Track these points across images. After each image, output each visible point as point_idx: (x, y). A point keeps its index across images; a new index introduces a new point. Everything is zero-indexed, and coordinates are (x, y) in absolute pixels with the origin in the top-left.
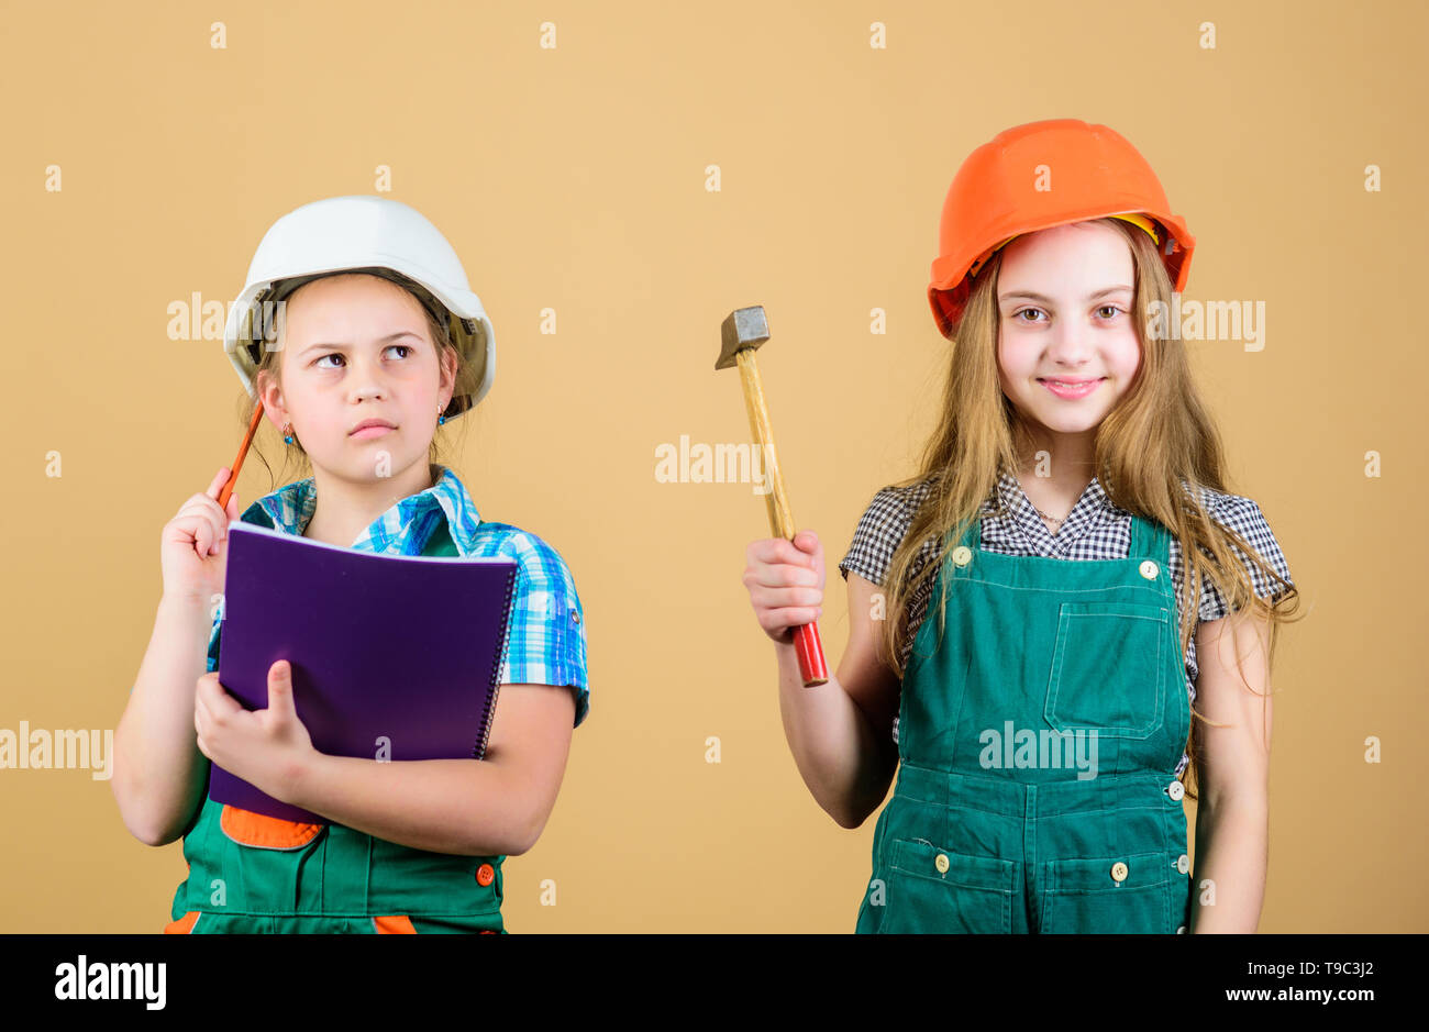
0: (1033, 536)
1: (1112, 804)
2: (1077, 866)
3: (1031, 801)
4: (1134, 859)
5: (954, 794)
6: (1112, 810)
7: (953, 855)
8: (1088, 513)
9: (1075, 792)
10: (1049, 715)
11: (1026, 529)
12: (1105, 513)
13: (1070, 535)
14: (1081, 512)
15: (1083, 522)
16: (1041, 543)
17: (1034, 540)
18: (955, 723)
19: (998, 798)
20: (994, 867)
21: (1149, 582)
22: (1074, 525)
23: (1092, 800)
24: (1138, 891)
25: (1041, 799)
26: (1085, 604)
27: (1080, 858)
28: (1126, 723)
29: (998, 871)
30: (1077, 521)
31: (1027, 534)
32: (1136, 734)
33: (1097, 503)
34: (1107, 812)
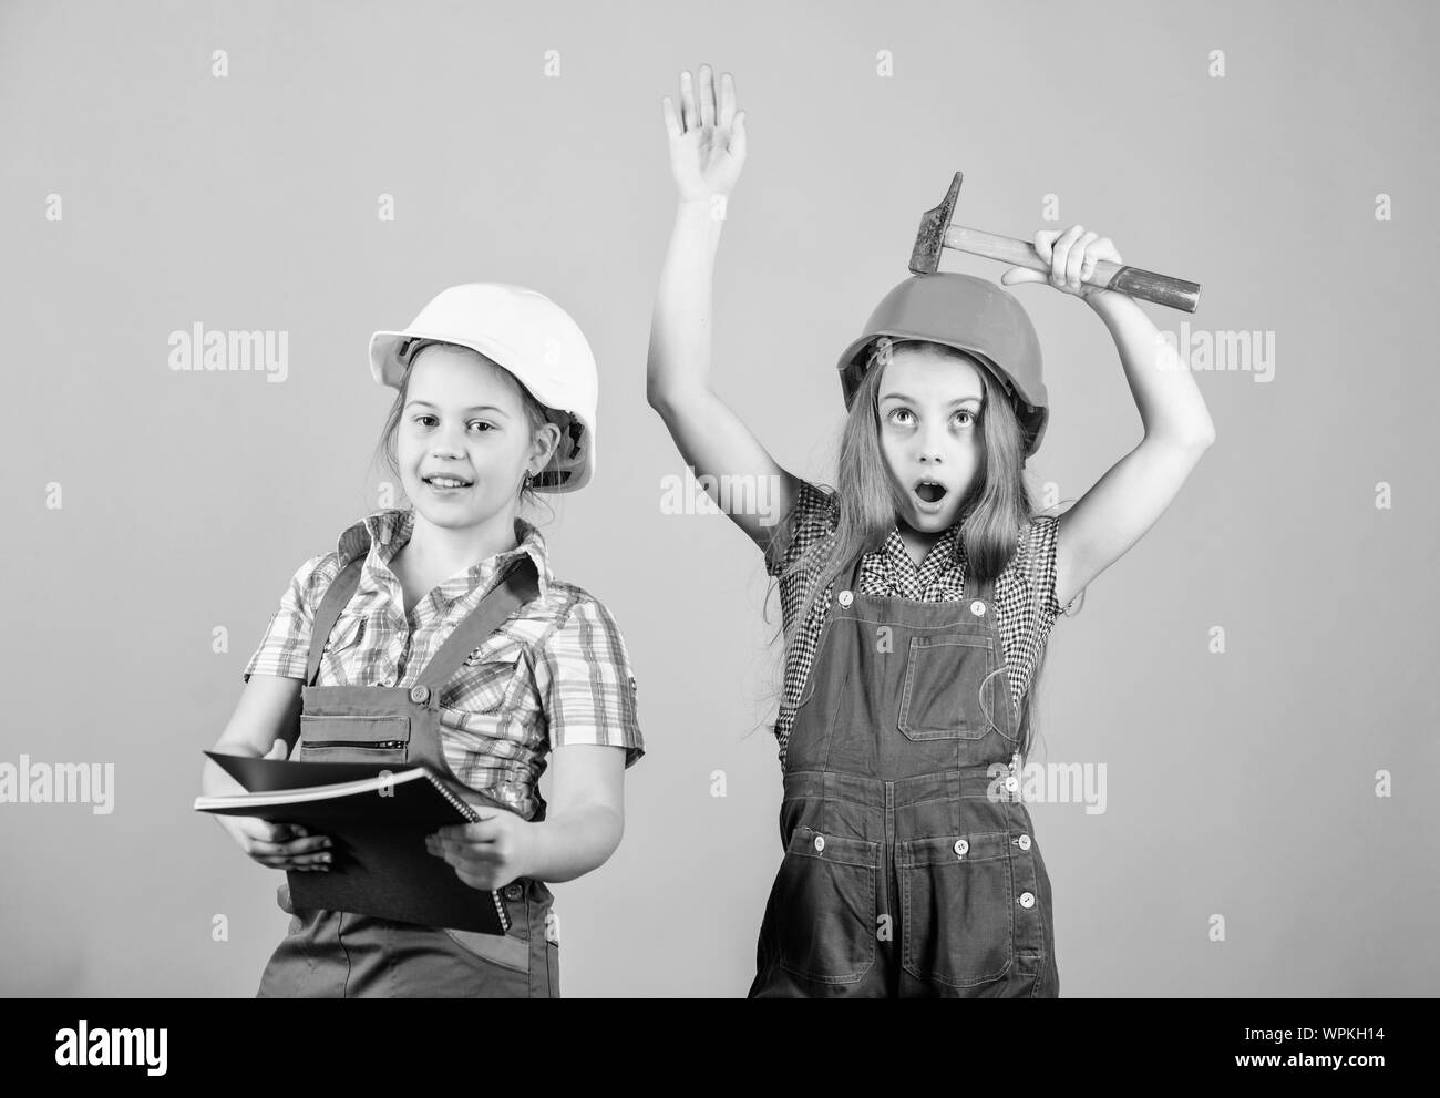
0: (902, 576)
1: (956, 792)
2: (926, 844)
3: (890, 795)
4: (975, 838)
5: (829, 788)
6: (956, 798)
7: (828, 836)
8: (939, 560)
9: (925, 784)
10: (902, 725)
11: (898, 569)
12: (950, 561)
13: (926, 578)
14: (933, 559)
15: (936, 567)
16: (906, 583)
17: (902, 580)
18: (831, 731)
19: (864, 792)
20: (862, 847)
21: (978, 618)
22: (929, 570)
23: (938, 791)
24: (978, 863)
25: (898, 793)
26: (927, 638)
27: (929, 837)
28: (963, 727)
29: (864, 850)
30: (931, 567)
31: (898, 573)
32: (972, 736)
33: (946, 552)
34: (951, 799)
